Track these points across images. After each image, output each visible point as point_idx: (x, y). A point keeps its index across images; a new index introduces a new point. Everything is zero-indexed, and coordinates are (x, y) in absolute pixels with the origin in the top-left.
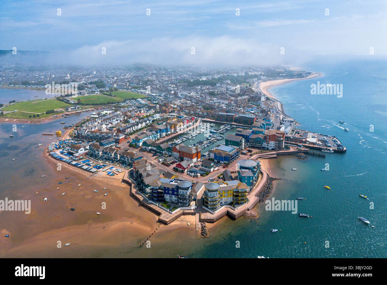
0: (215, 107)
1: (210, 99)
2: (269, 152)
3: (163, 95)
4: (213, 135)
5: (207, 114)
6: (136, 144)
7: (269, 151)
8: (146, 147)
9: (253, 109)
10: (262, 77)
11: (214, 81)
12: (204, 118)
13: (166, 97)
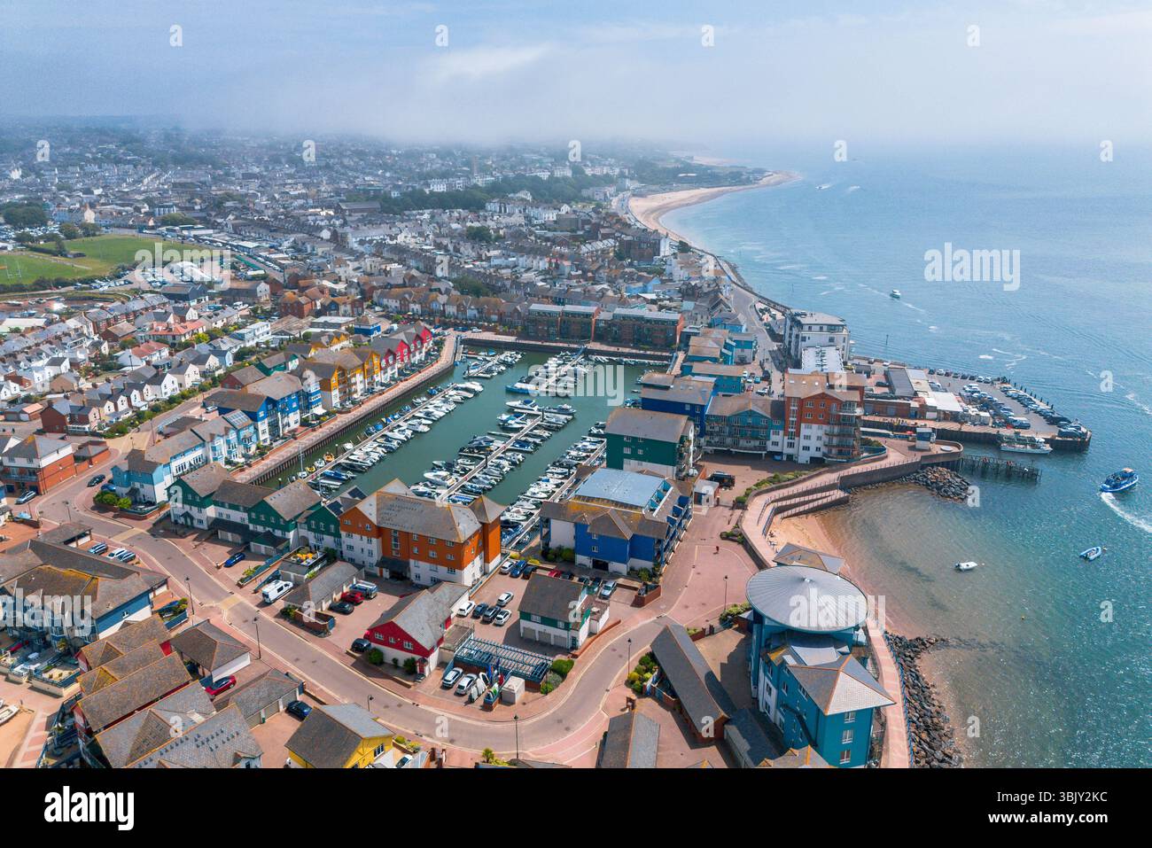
3: (286, 244)
5: (479, 312)
6: (133, 492)
13: (300, 251)
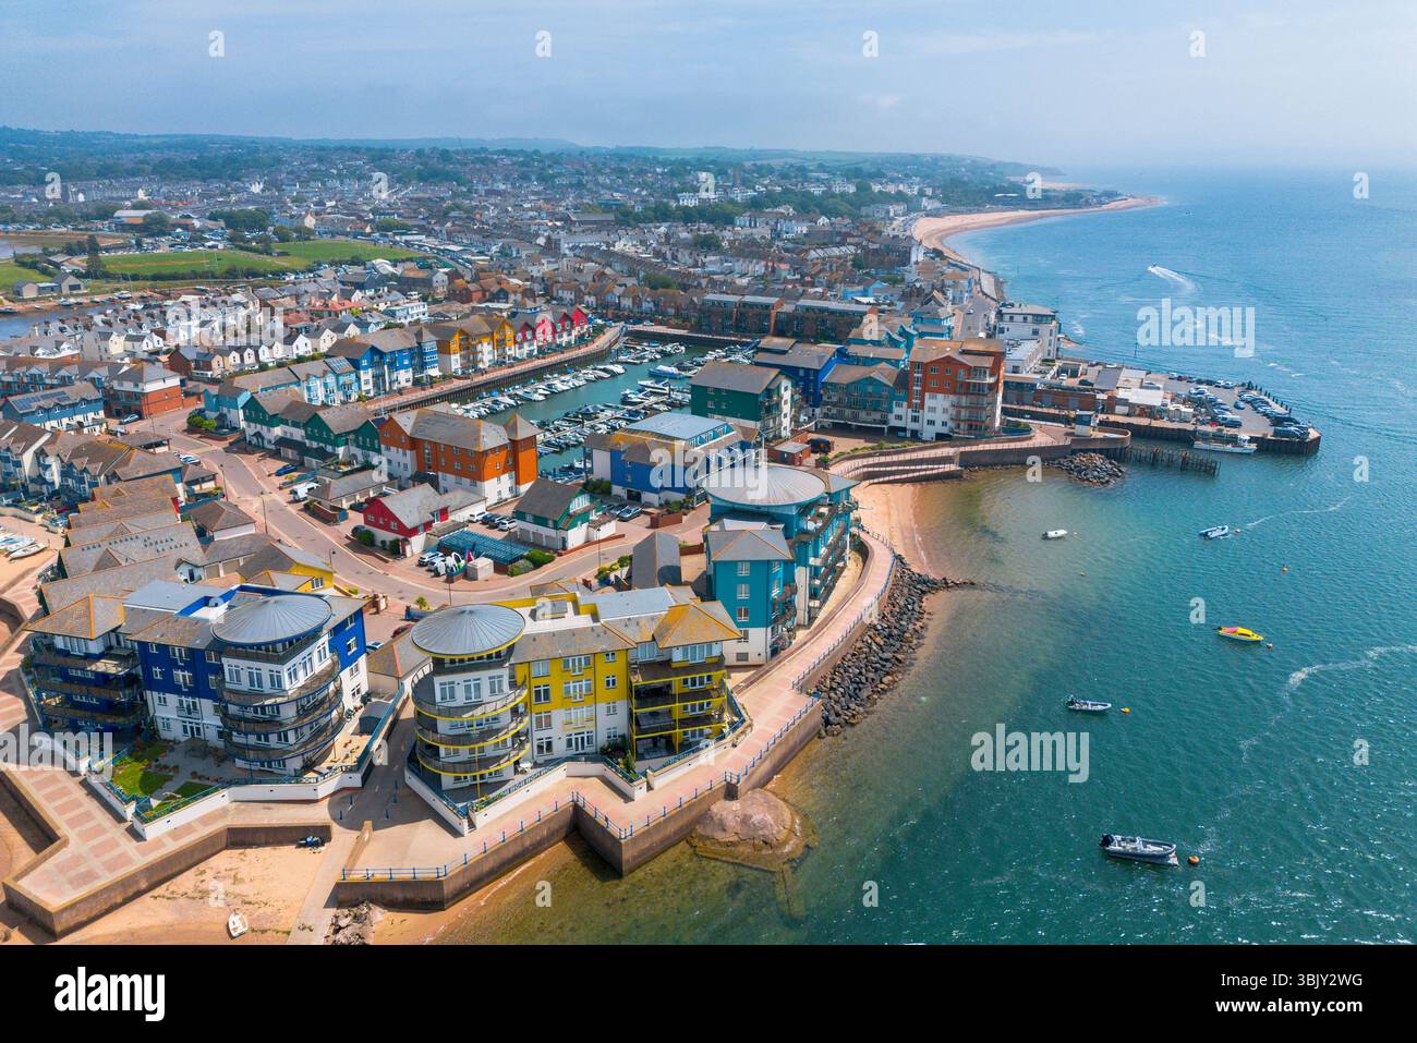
0: (699, 284)
1: (690, 262)
2: (921, 449)
3: (494, 249)
4: (660, 386)
5: (655, 305)
6: (222, 417)
7: (921, 445)
8: (258, 426)
9: (870, 291)
10: (925, 202)
11: (730, 207)
12: (639, 321)
13: (507, 255)
